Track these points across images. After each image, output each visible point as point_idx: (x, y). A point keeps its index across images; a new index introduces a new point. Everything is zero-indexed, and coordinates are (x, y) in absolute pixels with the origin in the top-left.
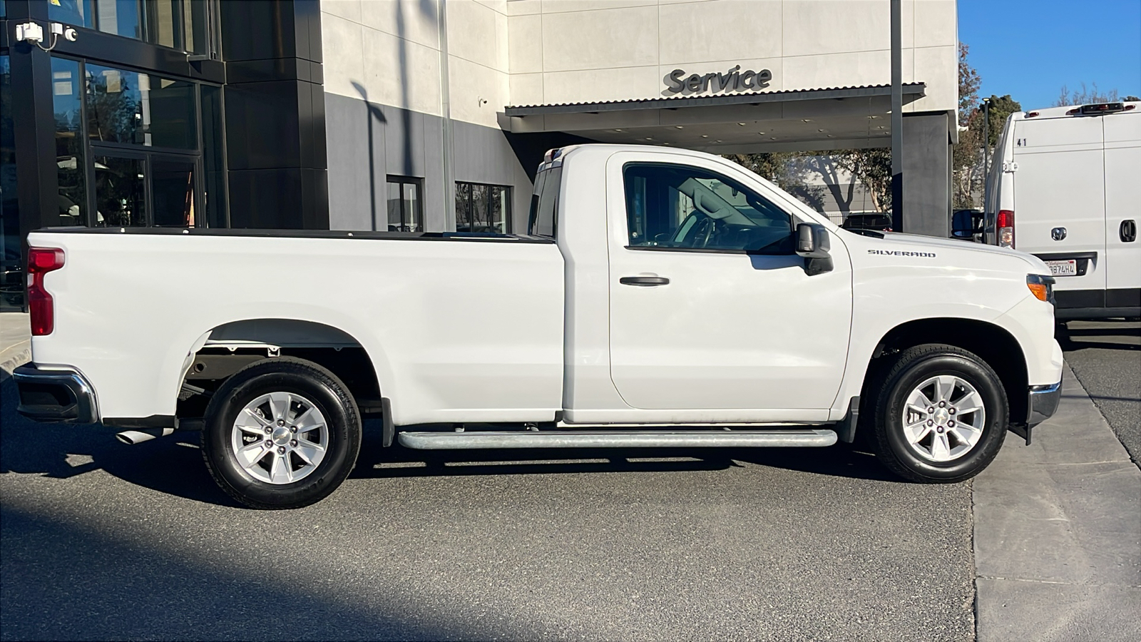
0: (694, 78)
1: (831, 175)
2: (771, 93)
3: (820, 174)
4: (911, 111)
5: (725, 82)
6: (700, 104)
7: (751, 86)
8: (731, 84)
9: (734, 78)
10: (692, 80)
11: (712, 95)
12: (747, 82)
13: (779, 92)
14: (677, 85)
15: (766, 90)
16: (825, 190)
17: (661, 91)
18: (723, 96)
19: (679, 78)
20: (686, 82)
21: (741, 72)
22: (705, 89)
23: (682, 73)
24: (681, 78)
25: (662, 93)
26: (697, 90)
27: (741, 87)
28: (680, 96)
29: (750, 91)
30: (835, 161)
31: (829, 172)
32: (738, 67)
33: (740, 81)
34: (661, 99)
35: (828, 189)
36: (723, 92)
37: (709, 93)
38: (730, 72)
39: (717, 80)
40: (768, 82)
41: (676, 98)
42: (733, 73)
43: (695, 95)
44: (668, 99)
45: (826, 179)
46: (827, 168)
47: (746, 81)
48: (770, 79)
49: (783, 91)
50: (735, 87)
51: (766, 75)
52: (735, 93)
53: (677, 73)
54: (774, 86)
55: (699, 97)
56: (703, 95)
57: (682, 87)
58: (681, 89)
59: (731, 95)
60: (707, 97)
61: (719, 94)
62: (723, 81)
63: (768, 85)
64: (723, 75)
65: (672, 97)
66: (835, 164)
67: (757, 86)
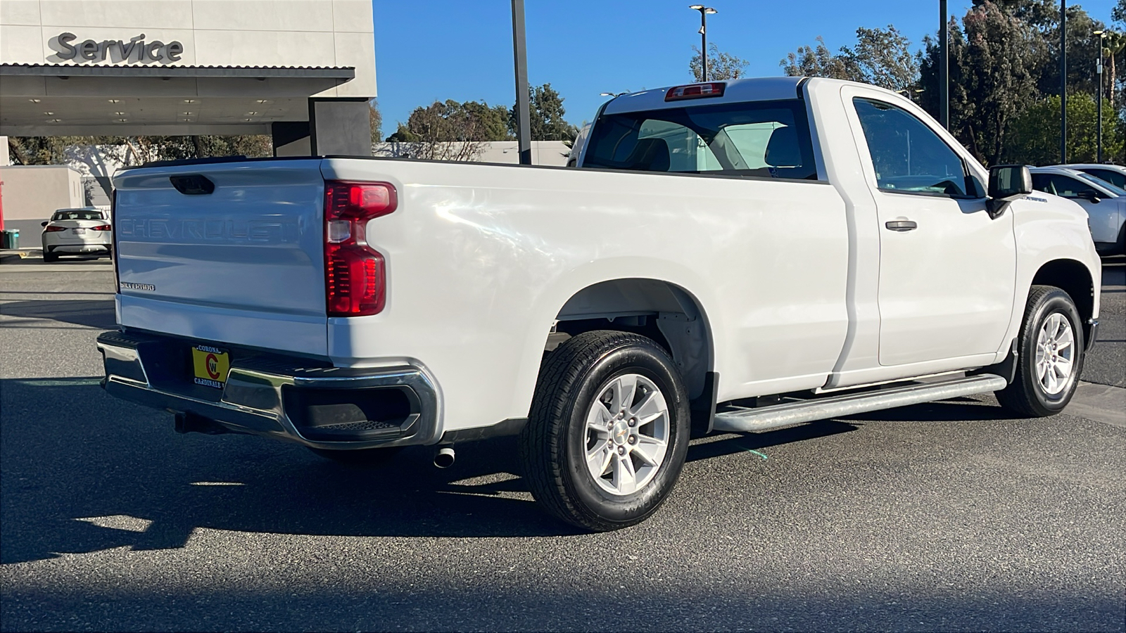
0: (89, 45)
1: (98, 167)
2: (183, 67)
3: (85, 165)
4: (335, 96)
5: (127, 53)
6: (96, 74)
7: (159, 58)
8: (135, 53)
9: (137, 48)
10: (86, 46)
11: (112, 65)
12: (155, 53)
13: (192, 67)
14: (66, 50)
15: (178, 64)
16: (93, 183)
17: (46, 57)
18: (126, 66)
19: (69, 43)
20: (79, 48)
21: (147, 42)
22: (104, 58)
23: (73, 37)
24: (72, 43)
25: (47, 58)
26: (93, 58)
27: (147, 59)
28: (71, 63)
29: (159, 64)
30: (103, 152)
31: (96, 163)
32: (143, 36)
33: (145, 53)
34: (46, 65)
35: (97, 182)
36: (125, 63)
37: (108, 62)
38: (133, 41)
39: (117, 50)
40: (180, 55)
41: (66, 66)
42: (137, 42)
43: (90, 63)
44: (56, 66)
45: (93, 170)
46: (94, 158)
47: (153, 52)
48: (182, 52)
49: (197, 66)
50: (141, 59)
51: (176, 48)
52: (140, 64)
53: (65, 37)
54: (186, 60)
55: (96, 66)
56: (101, 64)
57: (73, 52)
58: (72, 56)
59: (136, 67)
60: (106, 66)
61: (121, 64)
62: (126, 50)
63: (179, 58)
64: (124, 44)
65: (62, 64)
66: (102, 155)
67: (166, 58)
